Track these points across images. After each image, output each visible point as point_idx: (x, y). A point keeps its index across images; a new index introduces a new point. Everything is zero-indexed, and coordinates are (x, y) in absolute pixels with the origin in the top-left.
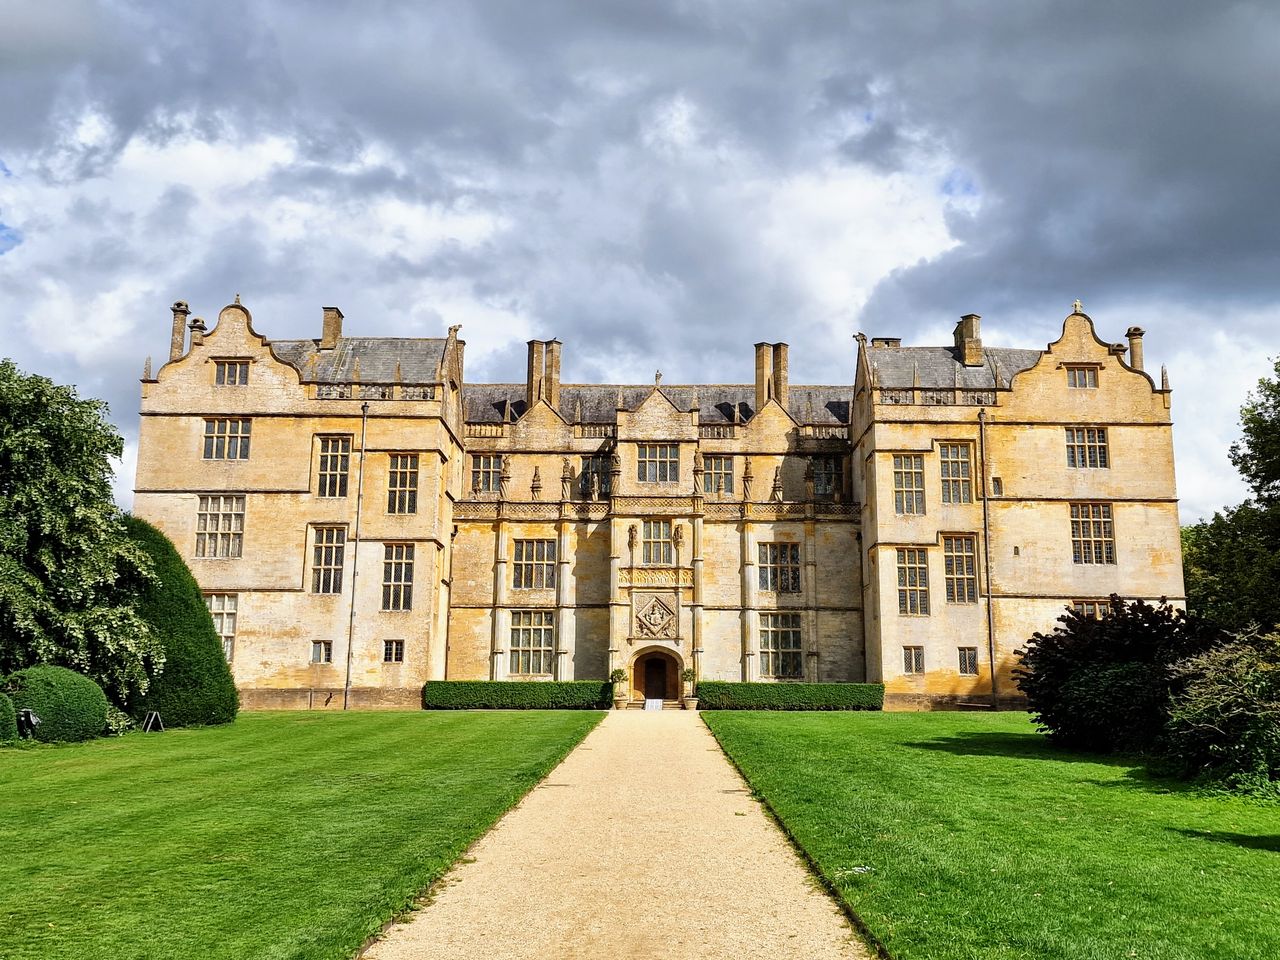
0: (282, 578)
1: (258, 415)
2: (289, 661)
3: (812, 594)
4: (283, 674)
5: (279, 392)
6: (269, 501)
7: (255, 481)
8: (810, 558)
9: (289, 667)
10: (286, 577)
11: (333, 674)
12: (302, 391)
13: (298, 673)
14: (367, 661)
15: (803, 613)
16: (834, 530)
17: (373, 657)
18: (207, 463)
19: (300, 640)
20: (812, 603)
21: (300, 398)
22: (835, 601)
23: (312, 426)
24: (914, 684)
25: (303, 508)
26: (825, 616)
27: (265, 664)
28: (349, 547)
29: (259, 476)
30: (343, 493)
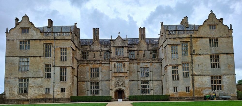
0: (38, 75)
1: (31, 40)
2: (40, 93)
3: (152, 77)
4: (39, 95)
5: (36, 35)
6: (34, 58)
7: (31, 54)
8: (151, 70)
9: (41, 94)
10: (39, 75)
11: (50, 95)
12: (40, 34)
13: (43, 95)
14: (57, 92)
15: (150, 81)
16: (156, 64)
17: (59, 92)
18: (21, 50)
19: (43, 88)
20: (152, 79)
21: (40, 36)
22: (156, 79)
23: (43, 42)
24: (176, 95)
25: (42, 60)
26: (155, 82)
27: (35, 93)
28: (52, 68)
29: (32, 53)
30: (51, 57)
